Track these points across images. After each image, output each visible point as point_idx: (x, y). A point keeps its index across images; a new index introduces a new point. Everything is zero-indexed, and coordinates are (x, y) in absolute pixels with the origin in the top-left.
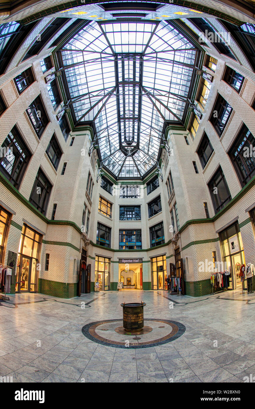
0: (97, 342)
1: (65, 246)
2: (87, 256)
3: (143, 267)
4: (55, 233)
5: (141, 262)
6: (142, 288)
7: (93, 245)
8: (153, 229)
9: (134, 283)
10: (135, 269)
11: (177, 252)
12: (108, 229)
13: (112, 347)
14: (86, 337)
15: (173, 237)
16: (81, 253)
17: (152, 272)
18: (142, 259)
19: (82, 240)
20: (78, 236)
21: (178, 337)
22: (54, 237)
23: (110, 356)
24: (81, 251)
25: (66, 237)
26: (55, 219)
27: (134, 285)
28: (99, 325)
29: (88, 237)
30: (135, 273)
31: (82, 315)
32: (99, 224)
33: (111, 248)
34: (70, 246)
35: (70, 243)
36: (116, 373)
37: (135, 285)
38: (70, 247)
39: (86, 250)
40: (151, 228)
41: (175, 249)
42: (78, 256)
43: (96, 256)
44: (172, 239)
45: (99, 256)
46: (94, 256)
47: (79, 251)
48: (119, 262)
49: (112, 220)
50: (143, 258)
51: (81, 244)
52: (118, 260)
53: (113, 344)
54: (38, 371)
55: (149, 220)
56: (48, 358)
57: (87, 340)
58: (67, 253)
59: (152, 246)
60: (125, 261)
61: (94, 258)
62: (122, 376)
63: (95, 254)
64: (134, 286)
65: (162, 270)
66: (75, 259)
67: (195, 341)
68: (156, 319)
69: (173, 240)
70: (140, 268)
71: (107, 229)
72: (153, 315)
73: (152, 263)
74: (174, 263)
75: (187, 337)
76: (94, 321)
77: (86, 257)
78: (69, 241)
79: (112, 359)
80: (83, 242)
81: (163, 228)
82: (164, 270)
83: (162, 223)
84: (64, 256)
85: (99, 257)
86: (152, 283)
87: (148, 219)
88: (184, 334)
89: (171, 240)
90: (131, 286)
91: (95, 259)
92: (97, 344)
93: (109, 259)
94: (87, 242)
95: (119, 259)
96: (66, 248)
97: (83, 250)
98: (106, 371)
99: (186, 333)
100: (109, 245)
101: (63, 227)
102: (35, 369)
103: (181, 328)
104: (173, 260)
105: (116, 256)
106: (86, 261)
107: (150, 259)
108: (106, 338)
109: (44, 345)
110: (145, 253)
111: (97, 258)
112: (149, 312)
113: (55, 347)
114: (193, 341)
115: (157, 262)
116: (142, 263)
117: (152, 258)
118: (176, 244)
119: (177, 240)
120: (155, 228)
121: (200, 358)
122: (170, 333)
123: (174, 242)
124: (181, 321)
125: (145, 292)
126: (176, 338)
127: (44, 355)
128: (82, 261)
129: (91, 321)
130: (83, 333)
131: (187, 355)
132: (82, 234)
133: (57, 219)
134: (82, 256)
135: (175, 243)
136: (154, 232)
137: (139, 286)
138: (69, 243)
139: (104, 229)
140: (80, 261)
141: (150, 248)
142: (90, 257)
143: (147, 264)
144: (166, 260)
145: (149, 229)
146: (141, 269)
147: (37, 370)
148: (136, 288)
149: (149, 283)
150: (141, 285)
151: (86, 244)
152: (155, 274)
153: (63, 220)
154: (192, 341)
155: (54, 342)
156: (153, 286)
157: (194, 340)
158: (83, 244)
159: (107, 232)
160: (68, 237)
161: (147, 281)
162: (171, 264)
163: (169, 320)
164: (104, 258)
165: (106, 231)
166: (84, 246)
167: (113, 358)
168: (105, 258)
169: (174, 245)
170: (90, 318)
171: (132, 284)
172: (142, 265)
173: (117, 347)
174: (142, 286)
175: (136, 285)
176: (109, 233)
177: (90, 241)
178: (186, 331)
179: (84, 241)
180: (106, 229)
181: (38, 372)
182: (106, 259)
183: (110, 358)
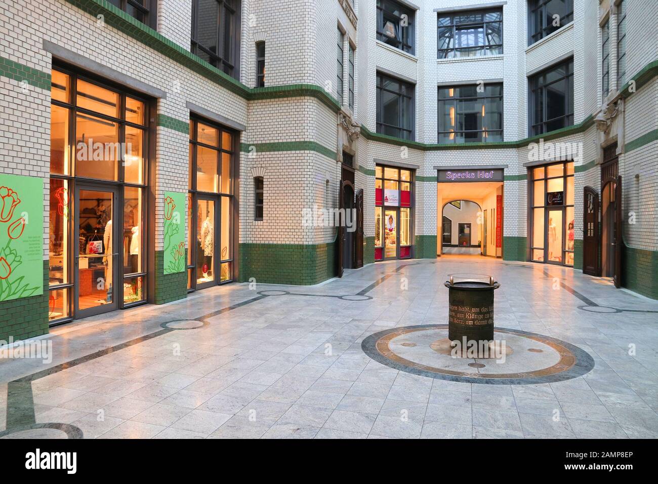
0: (395, 368)
1: (302, 152)
2: (354, 169)
3: (505, 194)
4: (270, 121)
5: (500, 178)
6: (499, 254)
7: (368, 136)
8: (541, 79)
9: (479, 239)
10: (483, 199)
11: (610, 156)
12: (407, 88)
13: (425, 378)
14: (372, 359)
15: (600, 105)
16: (340, 164)
17: (531, 209)
18: (502, 170)
19: (340, 129)
20: (330, 120)
21: (568, 378)
22: (270, 133)
23: (422, 393)
24: (341, 159)
25: (302, 128)
26: (266, 85)
27: (479, 246)
28: (397, 335)
29: (355, 118)
30: (483, 209)
31: (356, 318)
32: (381, 75)
33: (417, 140)
34: (313, 150)
35: (314, 143)
36: (434, 423)
37: (482, 246)
38: (315, 152)
39: (352, 154)
40: (533, 79)
41: (605, 146)
42: (334, 171)
43: (378, 165)
44: (596, 115)
45: (383, 166)
46: (371, 166)
47: (335, 159)
48: (438, 180)
49: (416, 60)
50: (507, 166)
51: (340, 138)
52: (435, 174)
53: (428, 372)
54: (298, 429)
55: (527, 52)
56: (309, 403)
57: (374, 364)
58: (309, 167)
59: (533, 132)
60: (454, 176)
61: (373, 173)
62: (444, 428)
63: (375, 160)
64: (479, 249)
65: (562, 203)
66: (328, 181)
67: (608, 397)
68: (524, 332)
69: (601, 117)
70: (498, 196)
71: (403, 87)
72: (519, 322)
73: (532, 182)
74: (598, 188)
75: (590, 383)
76: (385, 329)
77: (350, 170)
78: (310, 136)
79: (426, 398)
80: (344, 133)
81: (570, 78)
82: (566, 207)
83: (568, 61)
84: (302, 176)
85: (386, 169)
86: (528, 243)
87: (526, 48)
88: (585, 376)
89: (593, 118)
90: (472, 249)
91: (375, 175)
92: (396, 371)
93: (412, 171)
94: (355, 133)
95: (439, 171)
96: (304, 155)
97: (344, 153)
98: (416, 418)
99: (590, 375)
100: (411, 132)
101: (292, 102)
102: (292, 428)
103: (583, 361)
104: (594, 179)
105: (429, 163)
106: (353, 182)
107: (525, 171)
108: (413, 361)
109: (295, 382)
110: (512, 152)
111: (378, 170)
112: (510, 315)
113: (317, 382)
114: (604, 396)
115: (546, 179)
116: (503, 181)
117: (531, 168)
118: (607, 133)
119: (613, 119)
120: (545, 79)
121: (608, 432)
122: (551, 366)
123: (601, 124)
124: (588, 347)
125: (507, 265)
126: (564, 378)
127: (302, 399)
128: (344, 183)
129: (379, 329)
130: (365, 353)
131: (580, 418)
132: (340, 114)
133: (273, 85)
134: (344, 171)
135: (605, 127)
136: (541, 89)
137: (492, 249)
138: (310, 142)
139: (394, 87)
140: (339, 183)
141: (526, 137)
142: (361, 169)
143: (516, 183)
144: (573, 175)
145: (526, 81)
146: (500, 199)
147: (296, 428)
148: (484, 254)
149: (520, 240)
150: (497, 246)
151: (351, 139)
152: (539, 214)
153: (290, 83)
154: (600, 395)
155: (312, 374)
156: (532, 249)
157: (608, 394)
158: (343, 140)
159: (404, 96)
160: (308, 128)
161: (516, 235)
162: (587, 191)
163: (558, 340)
164: (396, 170)
165: (399, 95)
166: (346, 143)
167: (428, 396)
168: (400, 168)
169: (602, 133)
170: (375, 323)
171: (474, 242)
172: (503, 186)
173: (435, 377)
174: (499, 249)
175: (485, 246)
176: (410, 98)
177: (361, 128)
178: (591, 371)
179: (346, 129)
180: (400, 88)
181: (298, 431)
182: (402, 171)
183: (422, 395)
